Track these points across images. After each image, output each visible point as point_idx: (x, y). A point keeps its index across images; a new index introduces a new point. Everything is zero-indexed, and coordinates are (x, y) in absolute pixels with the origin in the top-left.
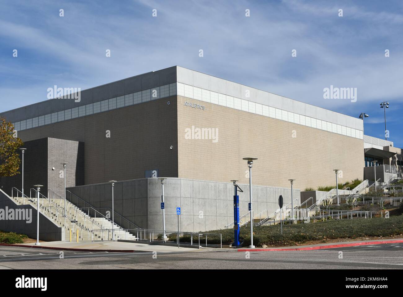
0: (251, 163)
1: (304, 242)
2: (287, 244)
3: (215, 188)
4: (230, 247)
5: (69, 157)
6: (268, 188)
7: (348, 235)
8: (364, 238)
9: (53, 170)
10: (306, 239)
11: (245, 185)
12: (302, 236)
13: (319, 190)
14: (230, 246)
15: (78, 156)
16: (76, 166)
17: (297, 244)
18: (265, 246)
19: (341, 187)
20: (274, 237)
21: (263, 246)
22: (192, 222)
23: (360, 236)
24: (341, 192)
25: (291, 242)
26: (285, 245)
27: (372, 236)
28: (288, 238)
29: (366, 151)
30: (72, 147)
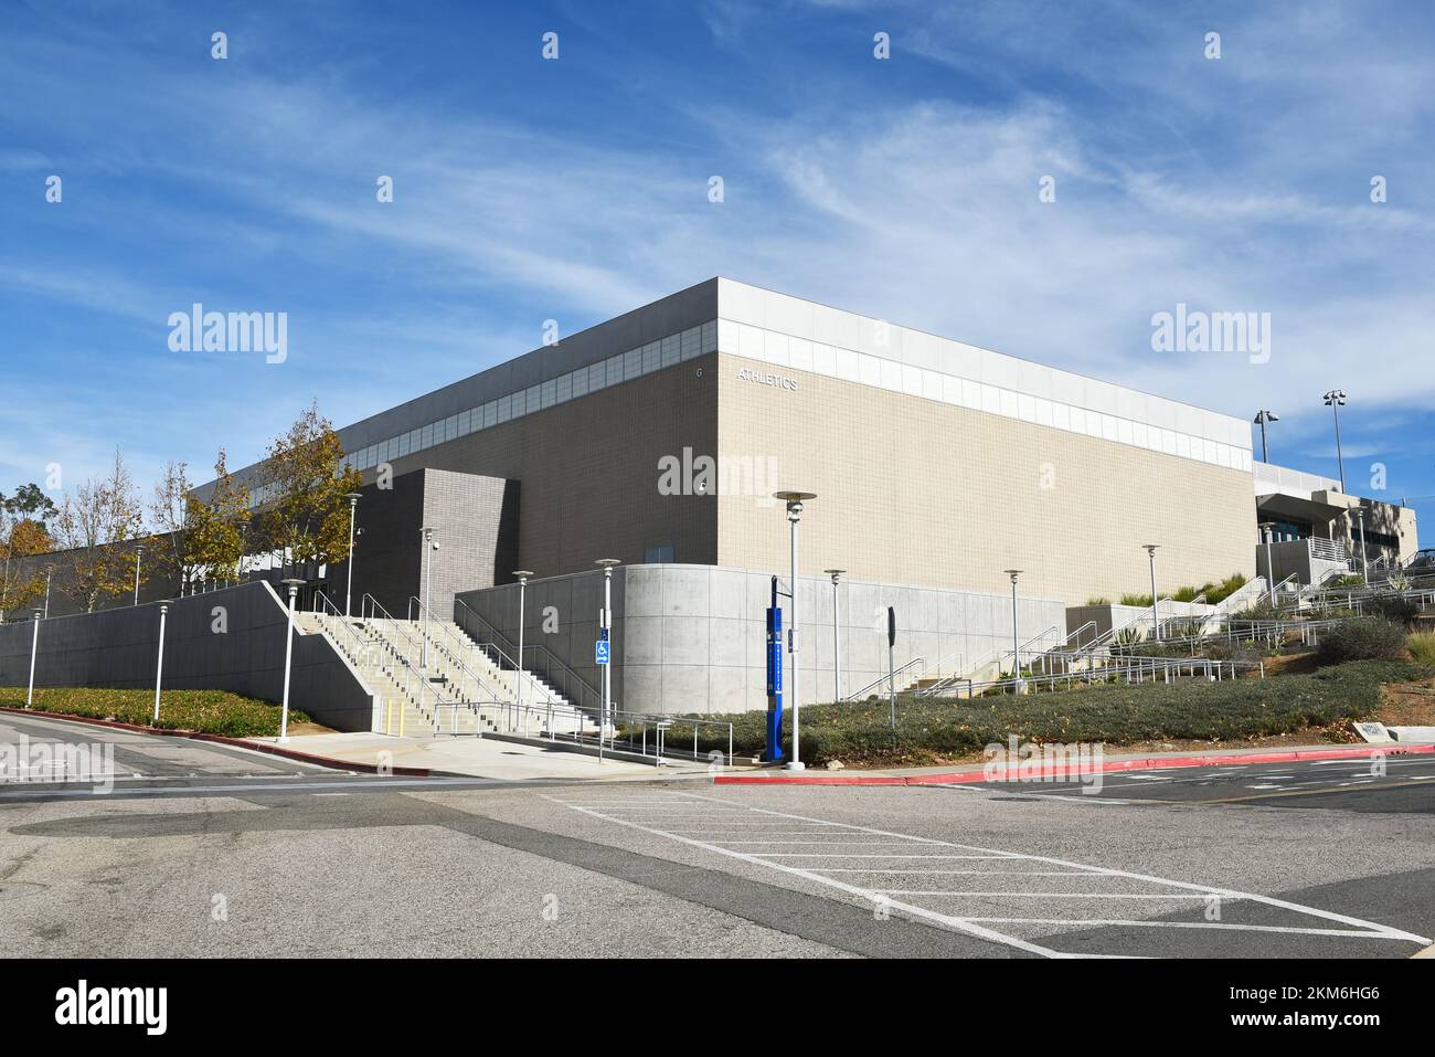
0: (797, 507)
1: (963, 755)
2: (906, 760)
3: (813, 593)
4: (754, 765)
5: (481, 518)
6: (970, 597)
7: (1106, 735)
8: (1158, 744)
9: (435, 549)
10: (973, 743)
11: (901, 585)
12: (961, 734)
13: (1122, 603)
14: (755, 761)
15: (502, 515)
16: (496, 541)
17: (938, 760)
18: (835, 765)
19: (1185, 596)
20: (867, 735)
21: (829, 765)
22: (743, 685)
23: (1148, 736)
24: (1184, 610)
25: (922, 752)
26: (899, 763)
27: (1185, 737)
28: (912, 739)
29: (1261, 502)
30: (488, 492)
